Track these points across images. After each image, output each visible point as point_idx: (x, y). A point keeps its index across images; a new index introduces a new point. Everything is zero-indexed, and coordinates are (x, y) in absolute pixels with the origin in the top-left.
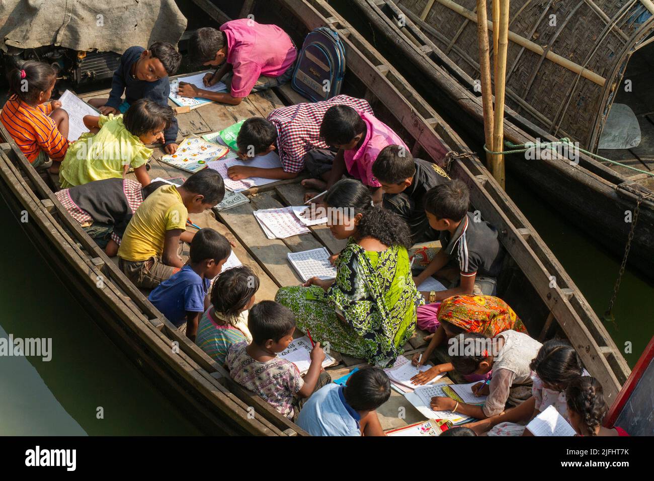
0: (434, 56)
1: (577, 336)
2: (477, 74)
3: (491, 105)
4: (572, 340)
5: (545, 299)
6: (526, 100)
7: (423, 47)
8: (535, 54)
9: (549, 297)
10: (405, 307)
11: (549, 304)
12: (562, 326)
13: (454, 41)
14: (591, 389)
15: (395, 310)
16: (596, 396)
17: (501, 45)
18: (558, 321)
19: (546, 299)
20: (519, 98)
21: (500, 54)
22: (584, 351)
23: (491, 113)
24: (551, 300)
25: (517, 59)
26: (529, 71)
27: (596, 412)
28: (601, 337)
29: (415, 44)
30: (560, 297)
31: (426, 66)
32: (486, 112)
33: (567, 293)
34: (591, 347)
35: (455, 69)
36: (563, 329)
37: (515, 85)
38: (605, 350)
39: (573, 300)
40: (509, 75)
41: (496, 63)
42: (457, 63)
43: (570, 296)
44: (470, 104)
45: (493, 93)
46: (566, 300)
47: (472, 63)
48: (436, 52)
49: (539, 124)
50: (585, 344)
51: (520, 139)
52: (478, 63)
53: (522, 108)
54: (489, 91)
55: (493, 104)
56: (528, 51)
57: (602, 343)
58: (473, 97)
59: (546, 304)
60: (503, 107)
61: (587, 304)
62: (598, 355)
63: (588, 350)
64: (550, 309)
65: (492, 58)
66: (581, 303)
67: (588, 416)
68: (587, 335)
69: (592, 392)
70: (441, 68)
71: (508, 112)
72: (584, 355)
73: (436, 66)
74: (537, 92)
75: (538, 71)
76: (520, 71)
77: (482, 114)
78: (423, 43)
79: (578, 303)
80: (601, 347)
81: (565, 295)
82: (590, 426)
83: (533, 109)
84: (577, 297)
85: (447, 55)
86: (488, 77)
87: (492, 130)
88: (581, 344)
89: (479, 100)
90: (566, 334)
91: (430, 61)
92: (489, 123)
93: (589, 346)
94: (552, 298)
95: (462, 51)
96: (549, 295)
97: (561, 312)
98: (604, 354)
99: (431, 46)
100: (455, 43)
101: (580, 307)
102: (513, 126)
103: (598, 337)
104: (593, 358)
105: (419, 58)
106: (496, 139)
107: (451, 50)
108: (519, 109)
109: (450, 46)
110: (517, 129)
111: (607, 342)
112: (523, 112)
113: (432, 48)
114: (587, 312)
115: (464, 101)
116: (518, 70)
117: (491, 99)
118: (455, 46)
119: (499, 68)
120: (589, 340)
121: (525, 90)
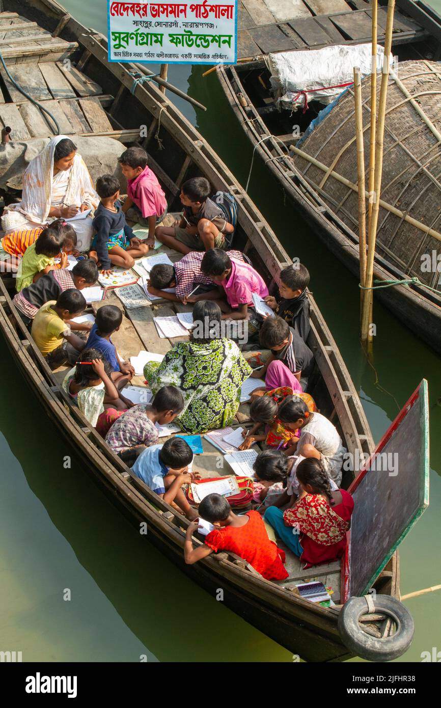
0: (326, 214)
1: (347, 425)
2: (356, 229)
3: (365, 251)
4: (343, 428)
5: (332, 397)
6: (389, 248)
7: (319, 208)
8: (397, 217)
9: (335, 396)
11: (334, 400)
13: (341, 204)
17: (374, 210)
18: (338, 414)
20: (385, 247)
21: (373, 217)
22: (349, 436)
23: (365, 257)
25: (385, 220)
26: (392, 228)
29: (314, 205)
31: (321, 221)
32: (361, 256)
33: (347, 395)
34: (353, 434)
35: (341, 224)
36: (340, 419)
37: (382, 237)
39: (350, 400)
40: (378, 230)
41: (370, 223)
42: (342, 220)
43: (349, 397)
44: (350, 250)
45: (367, 243)
46: (344, 400)
47: (353, 220)
48: (328, 212)
49: (398, 266)
50: (350, 432)
51: (383, 276)
52: (358, 220)
53: (386, 254)
54: (364, 242)
55: (367, 251)
56: (392, 214)
57: (361, 432)
58: (353, 245)
60: (373, 253)
61: (359, 403)
62: (356, 440)
63: (351, 436)
64: (334, 405)
65: (367, 217)
66: (355, 402)
68: (352, 425)
70: (332, 223)
71: (376, 257)
72: (348, 439)
73: (328, 222)
74: (397, 244)
75: (399, 229)
76: (386, 228)
77: (358, 257)
78: (320, 205)
79: (353, 403)
80: (360, 436)
81: (345, 396)
83: (394, 255)
84: (353, 398)
85: (336, 214)
86: (364, 232)
87: (365, 269)
88: (348, 431)
89: (357, 247)
90: (341, 423)
91: (324, 218)
92: (363, 264)
94: (336, 397)
95: (346, 211)
97: (340, 408)
98: (360, 440)
99: (325, 207)
100: (342, 205)
101: (354, 405)
102: (379, 267)
103: (361, 428)
104: (353, 442)
105: (316, 216)
106: (367, 275)
107: (339, 210)
108: (384, 254)
109: (338, 207)
110: (382, 269)
111: (366, 432)
112: (386, 257)
113: (326, 208)
114: (358, 409)
115: (346, 247)
116: (385, 227)
117: (365, 247)
118: (342, 207)
119: (372, 227)
120: (353, 430)
121: (389, 241)
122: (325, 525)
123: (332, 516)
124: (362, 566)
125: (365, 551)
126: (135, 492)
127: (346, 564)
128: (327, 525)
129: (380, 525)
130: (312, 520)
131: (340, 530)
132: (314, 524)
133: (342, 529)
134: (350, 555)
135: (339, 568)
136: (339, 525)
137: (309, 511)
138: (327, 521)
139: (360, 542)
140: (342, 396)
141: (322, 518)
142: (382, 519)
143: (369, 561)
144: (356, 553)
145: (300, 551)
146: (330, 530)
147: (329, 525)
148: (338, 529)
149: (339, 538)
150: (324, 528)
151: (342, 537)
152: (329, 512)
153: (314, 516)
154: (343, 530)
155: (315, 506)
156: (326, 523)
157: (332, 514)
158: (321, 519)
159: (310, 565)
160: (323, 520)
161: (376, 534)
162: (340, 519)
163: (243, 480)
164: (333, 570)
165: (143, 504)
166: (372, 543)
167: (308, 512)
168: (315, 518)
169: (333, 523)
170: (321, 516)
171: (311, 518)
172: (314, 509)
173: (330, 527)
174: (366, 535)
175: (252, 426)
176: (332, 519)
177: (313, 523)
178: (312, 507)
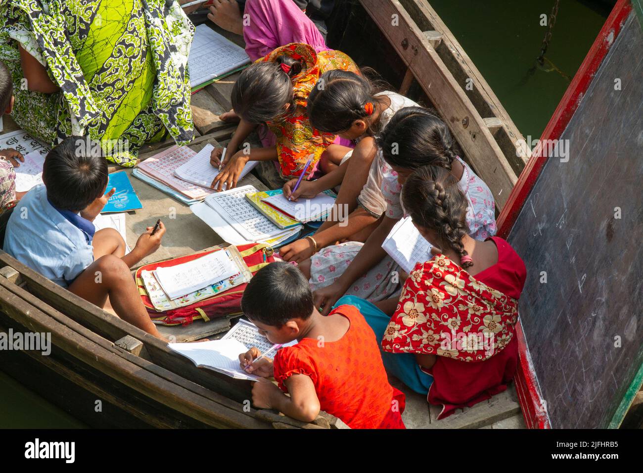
1: (449, 103)
4: (441, 111)
5: (399, 49)
9: (405, 46)
10: (130, 71)
11: (406, 55)
12: (426, 90)
14: (437, 188)
15: (108, 72)
16: (448, 195)
18: (420, 82)
19: (401, 48)
22: (460, 125)
24: (407, 50)
27: (456, 217)
28: (485, 103)
30: (422, 45)
33: (433, 38)
34: (470, 119)
36: (428, 93)
38: (492, 122)
39: (441, 49)
43: (436, 42)
46: (430, 49)
50: (461, 115)
57: (486, 112)
59: (402, 57)
61: (463, 53)
62: (480, 131)
63: (466, 124)
64: (407, 64)
66: (454, 52)
67: (448, 229)
68: (464, 101)
69: (440, 191)
72: (460, 132)
79: (450, 53)
80: (486, 119)
81: (430, 41)
82: (455, 242)
84: (448, 44)
88: (456, 115)
90: (433, 101)
93: (467, 118)
94: (410, 47)
96: (405, 43)
97: (423, 68)
98: (490, 129)
101: (453, 58)
103: (482, 103)
104: (474, 137)
111: (495, 111)
114: (464, 66)
120: (467, 109)
122: (469, 316)
123: (478, 293)
124: (575, 390)
125: (577, 357)
126: (40, 306)
127: (532, 393)
128: (473, 316)
129: (601, 296)
130: (439, 317)
131: (504, 319)
132: (445, 324)
133: (507, 317)
134: (534, 373)
135: (514, 406)
136: (498, 308)
137: (428, 298)
138: (471, 304)
139: (556, 342)
140: (423, 43)
141: (460, 302)
142: (602, 282)
143: (592, 377)
144: (549, 367)
145: (425, 383)
146: (482, 323)
147: (478, 313)
148: (498, 318)
149: (504, 337)
150: (468, 323)
151: (511, 334)
152: (470, 285)
153: (441, 305)
154: (510, 318)
155: (436, 284)
156: (471, 312)
157: (476, 287)
158: (457, 305)
159: (451, 407)
160: (462, 308)
161: (595, 320)
162: (497, 294)
163: (250, 252)
164: (502, 412)
165: (67, 329)
166: (589, 337)
167: (426, 303)
168: (444, 308)
169: (485, 307)
170: (454, 298)
171: (437, 311)
172: (435, 291)
173: (482, 316)
174: (567, 324)
175: (229, 137)
176: (482, 298)
177: (443, 323)
178: (430, 288)
